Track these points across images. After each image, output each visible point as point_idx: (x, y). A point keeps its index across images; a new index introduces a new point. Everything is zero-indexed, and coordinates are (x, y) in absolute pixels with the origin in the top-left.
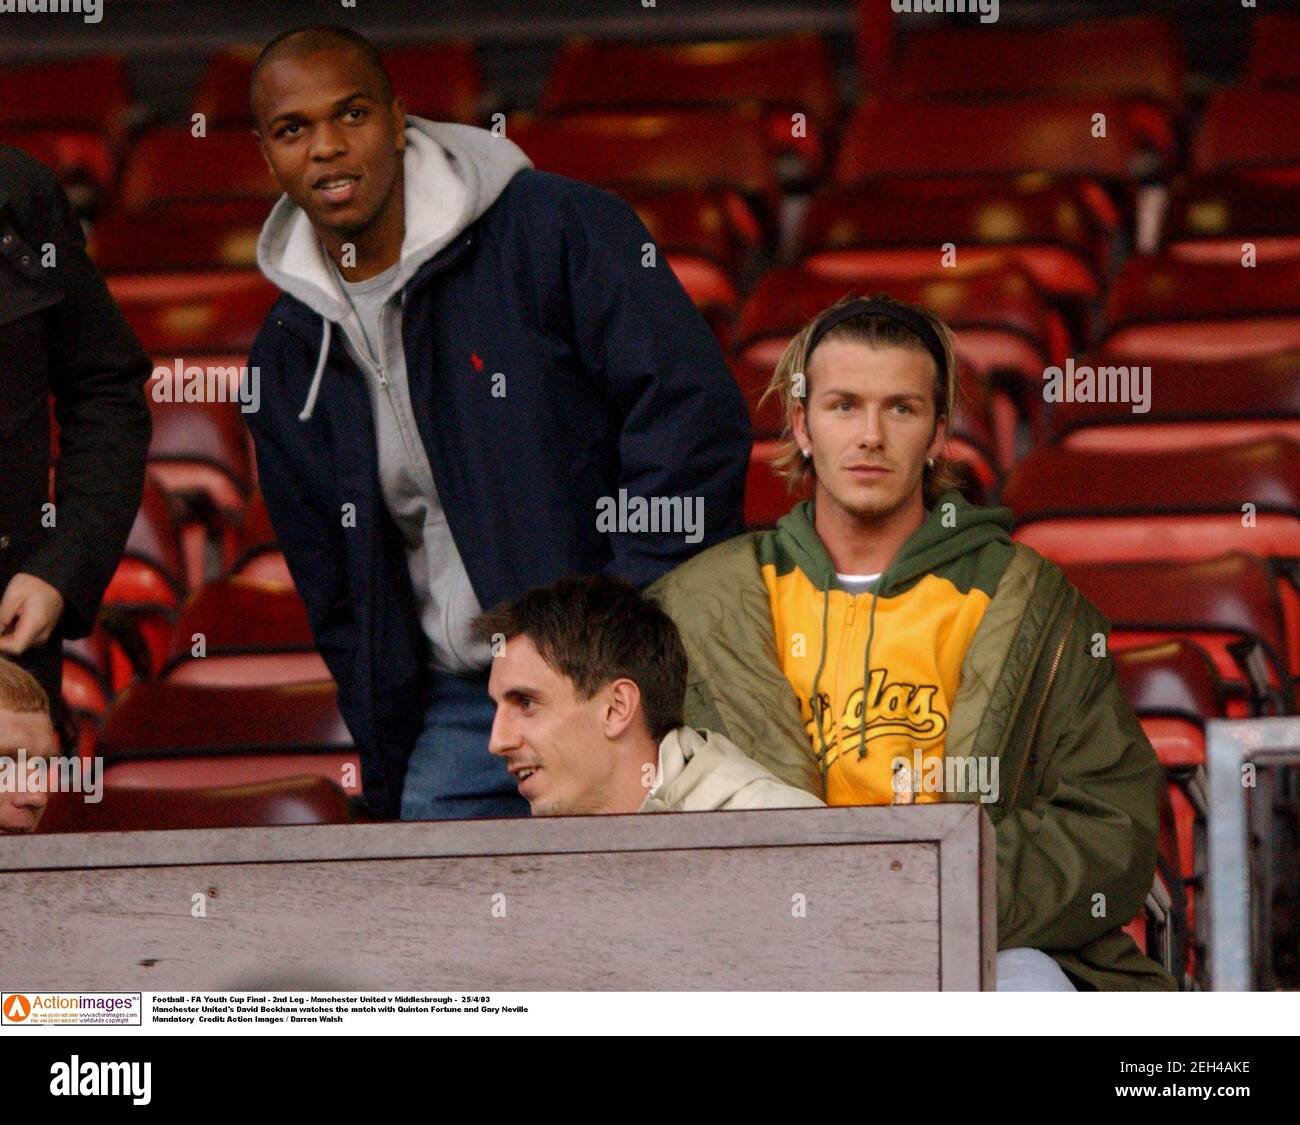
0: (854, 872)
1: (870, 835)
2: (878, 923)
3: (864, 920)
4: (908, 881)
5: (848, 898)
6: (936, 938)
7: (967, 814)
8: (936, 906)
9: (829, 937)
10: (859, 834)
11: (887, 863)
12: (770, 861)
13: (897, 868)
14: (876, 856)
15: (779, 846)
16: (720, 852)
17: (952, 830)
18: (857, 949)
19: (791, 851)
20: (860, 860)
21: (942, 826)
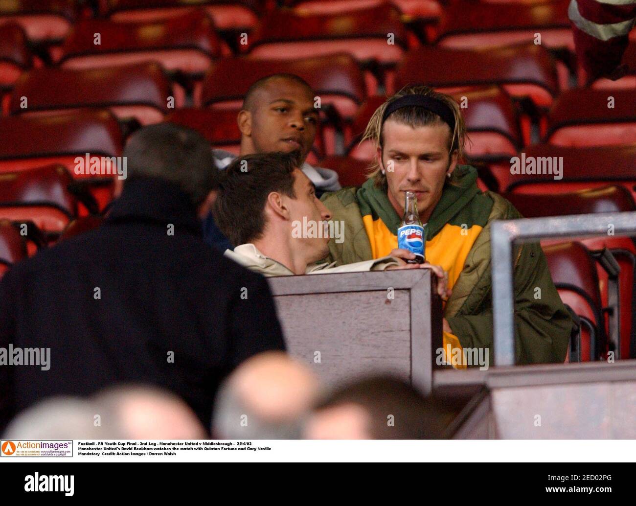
0: (366, 305)
1: (374, 286)
2: (379, 332)
3: (371, 330)
4: (394, 310)
5: (364, 319)
6: (409, 339)
7: (424, 274)
8: (408, 322)
9: (354, 340)
10: (369, 285)
11: (383, 300)
12: (323, 301)
13: (389, 303)
14: (377, 297)
15: (328, 293)
16: (298, 297)
17: (416, 283)
18: (368, 345)
19: (333, 296)
20: (370, 299)
21: (412, 281)
